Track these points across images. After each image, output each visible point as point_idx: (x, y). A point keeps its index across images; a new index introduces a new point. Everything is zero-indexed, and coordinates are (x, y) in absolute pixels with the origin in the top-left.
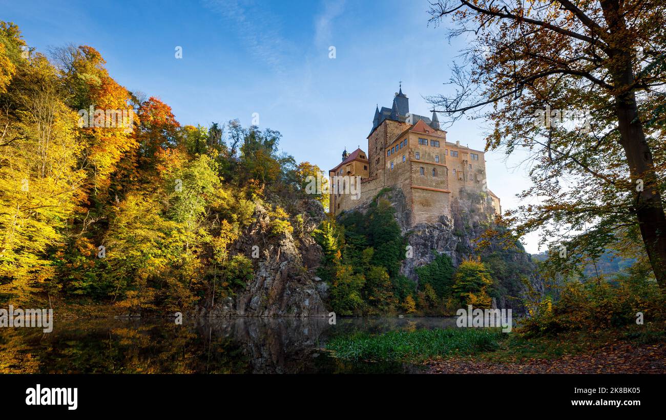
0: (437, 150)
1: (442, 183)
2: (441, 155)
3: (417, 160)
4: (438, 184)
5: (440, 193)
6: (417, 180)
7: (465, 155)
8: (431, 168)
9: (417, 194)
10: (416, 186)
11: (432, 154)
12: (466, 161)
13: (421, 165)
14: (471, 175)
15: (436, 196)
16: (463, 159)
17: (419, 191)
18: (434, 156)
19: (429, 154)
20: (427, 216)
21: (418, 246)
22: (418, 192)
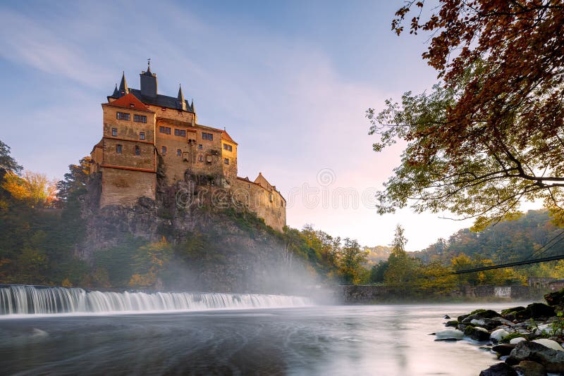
0: (143, 126)
1: (145, 162)
2: (148, 132)
3: (112, 137)
4: (140, 163)
5: (141, 173)
6: (111, 158)
7: (192, 134)
8: (131, 146)
9: (109, 174)
10: (110, 165)
11: (134, 131)
12: (194, 141)
13: (118, 143)
14: (201, 156)
15: (135, 176)
16: (189, 138)
17: (113, 170)
18: (138, 133)
19: (131, 131)
20: (121, 197)
21: (100, 228)
22: (111, 172)
